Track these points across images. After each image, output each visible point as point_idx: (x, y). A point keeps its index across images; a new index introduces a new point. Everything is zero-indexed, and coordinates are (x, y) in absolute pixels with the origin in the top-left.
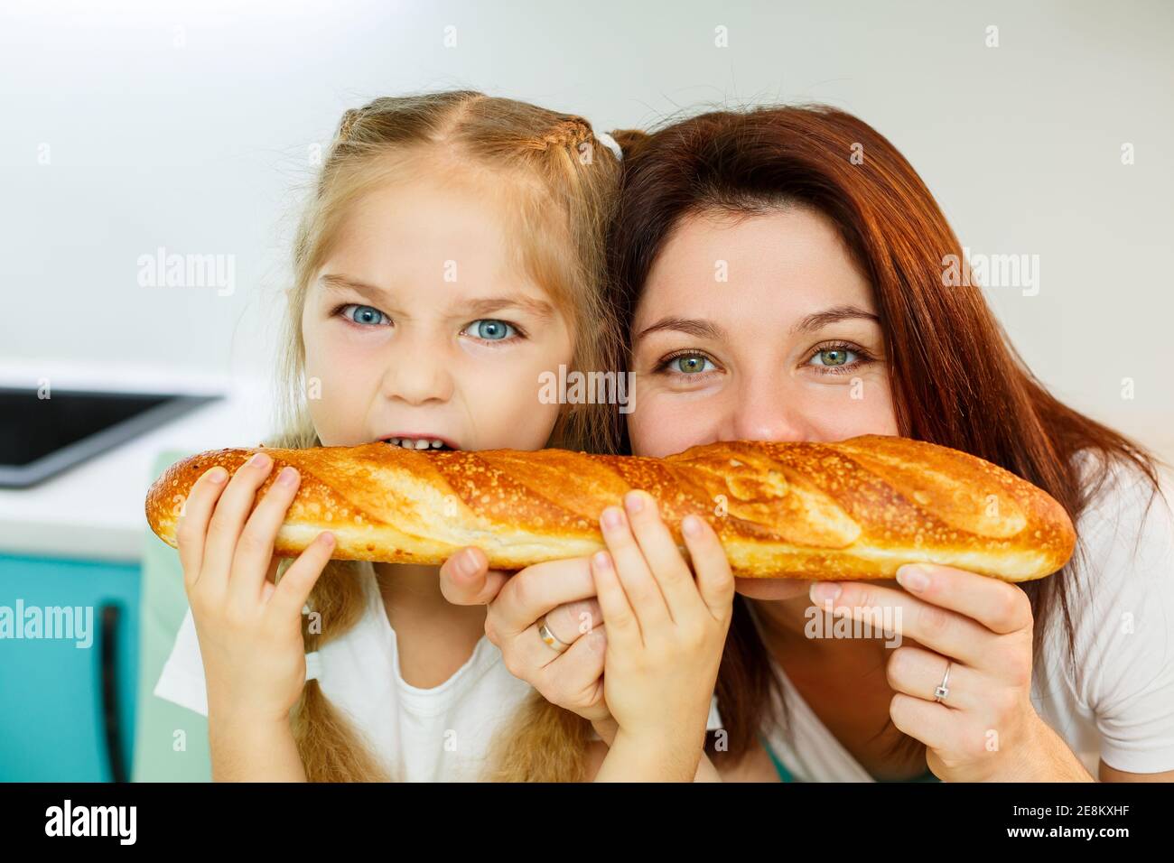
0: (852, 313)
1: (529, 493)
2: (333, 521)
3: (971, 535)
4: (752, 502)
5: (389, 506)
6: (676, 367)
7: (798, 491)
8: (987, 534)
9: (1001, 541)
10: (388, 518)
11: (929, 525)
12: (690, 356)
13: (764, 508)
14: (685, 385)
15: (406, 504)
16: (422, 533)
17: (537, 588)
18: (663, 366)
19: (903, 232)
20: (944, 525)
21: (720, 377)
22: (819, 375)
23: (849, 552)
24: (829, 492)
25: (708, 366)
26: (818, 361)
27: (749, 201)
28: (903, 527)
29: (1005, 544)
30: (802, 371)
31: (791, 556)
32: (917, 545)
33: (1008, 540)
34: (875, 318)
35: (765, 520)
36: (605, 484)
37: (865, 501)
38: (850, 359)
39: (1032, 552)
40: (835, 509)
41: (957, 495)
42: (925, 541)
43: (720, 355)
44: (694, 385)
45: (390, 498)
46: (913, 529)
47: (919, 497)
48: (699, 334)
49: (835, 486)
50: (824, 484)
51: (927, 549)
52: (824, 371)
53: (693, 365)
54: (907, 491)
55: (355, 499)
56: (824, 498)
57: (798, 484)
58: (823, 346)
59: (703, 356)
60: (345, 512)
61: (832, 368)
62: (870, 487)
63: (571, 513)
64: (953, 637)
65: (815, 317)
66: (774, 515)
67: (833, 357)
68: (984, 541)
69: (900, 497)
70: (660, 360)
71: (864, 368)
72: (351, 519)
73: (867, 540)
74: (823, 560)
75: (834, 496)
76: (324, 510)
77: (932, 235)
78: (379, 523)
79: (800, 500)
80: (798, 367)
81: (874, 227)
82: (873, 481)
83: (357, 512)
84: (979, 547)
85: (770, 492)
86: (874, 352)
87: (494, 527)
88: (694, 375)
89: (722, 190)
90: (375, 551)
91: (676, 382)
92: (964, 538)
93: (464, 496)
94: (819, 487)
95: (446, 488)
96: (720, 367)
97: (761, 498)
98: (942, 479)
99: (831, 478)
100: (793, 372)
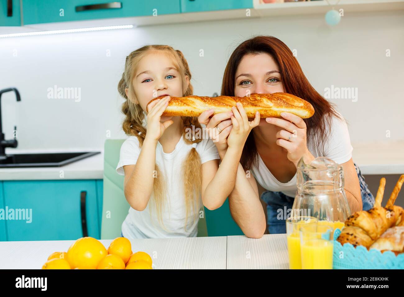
0: (276, 72)
1: (215, 100)
2: (181, 105)
3: (293, 106)
4: (254, 100)
5: (191, 103)
6: (244, 83)
7: (262, 98)
8: (296, 106)
9: (299, 107)
10: (191, 105)
11: (286, 104)
12: (246, 81)
13: (256, 101)
14: (245, 87)
15: (193, 102)
16: (196, 107)
17: (217, 118)
18: (241, 83)
19: (285, 57)
20: (288, 104)
21: (252, 85)
22: (270, 84)
23: (271, 109)
24: (268, 98)
25: (250, 83)
26: (270, 81)
27: (256, 52)
28: (281, 104)
29: (300, 108)
30: (267, 83)
31: (261, 110)
32: (283, 107)
33: (300, 107)
34: (279, 73)
35: (256, 103)
36: (229, 99)
37: (274, 100)
38: (276, 81)
39: (305, 110)
40: (269, 101)
41: (291, 100)
42: (285, 107)
43: (252, 80)
44: (247, 86)
45: (191, 101)
46: (283, 104)
47: (284, 100)
48: (248, 77)
49: (269, 97)
50: (267, 97)
51: (285, 108)
52: (271, 83)
53: (247, 83)
54: (282, 99)
55: (185, 102)
56: (267, 99)
57: (262, 97)
58: (270, 78)
59: (249, 81)
60: (183, 104)
61: (272, 82)
62: (275, 98)
63: (222, 103)
64: (291, 127)
65: (269, 72)
66: (258, 102)
67: (273, 80)
68: (296, 107)
69: (280, 99)
70: (241, 82)
71: (278, 82)
72: (184, 105)
73: (274, 106)
74: (267, 111)
75: (269, 99)
76: (179, 104)
77: (291, 58)
78: (188, 105)
79: (263, 100)
80: (266, 82)
81: (279, 56)
82: (276, 97)
83: (185, 103)
84: (295, 108)
85: (257, 99)
86: (280, 79)
87: (209, 106)
88: (247, 85)
89: (251, 50)
90: (188, 111)
91: (243, 86)
92: (292, 106)
93: (204, 100)
94: (266, 98)
95: (201, 100)
96: (252, 83)
97: (256, 100)
98: (288, 97)
99: (268, 97)
100: (265, 83)
